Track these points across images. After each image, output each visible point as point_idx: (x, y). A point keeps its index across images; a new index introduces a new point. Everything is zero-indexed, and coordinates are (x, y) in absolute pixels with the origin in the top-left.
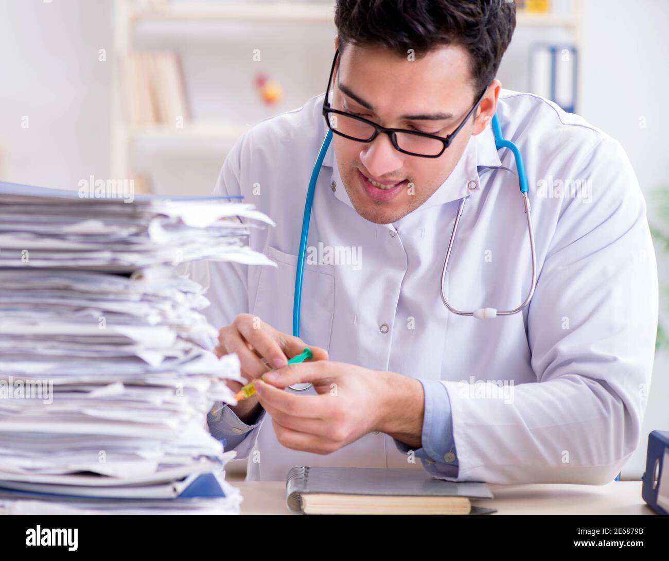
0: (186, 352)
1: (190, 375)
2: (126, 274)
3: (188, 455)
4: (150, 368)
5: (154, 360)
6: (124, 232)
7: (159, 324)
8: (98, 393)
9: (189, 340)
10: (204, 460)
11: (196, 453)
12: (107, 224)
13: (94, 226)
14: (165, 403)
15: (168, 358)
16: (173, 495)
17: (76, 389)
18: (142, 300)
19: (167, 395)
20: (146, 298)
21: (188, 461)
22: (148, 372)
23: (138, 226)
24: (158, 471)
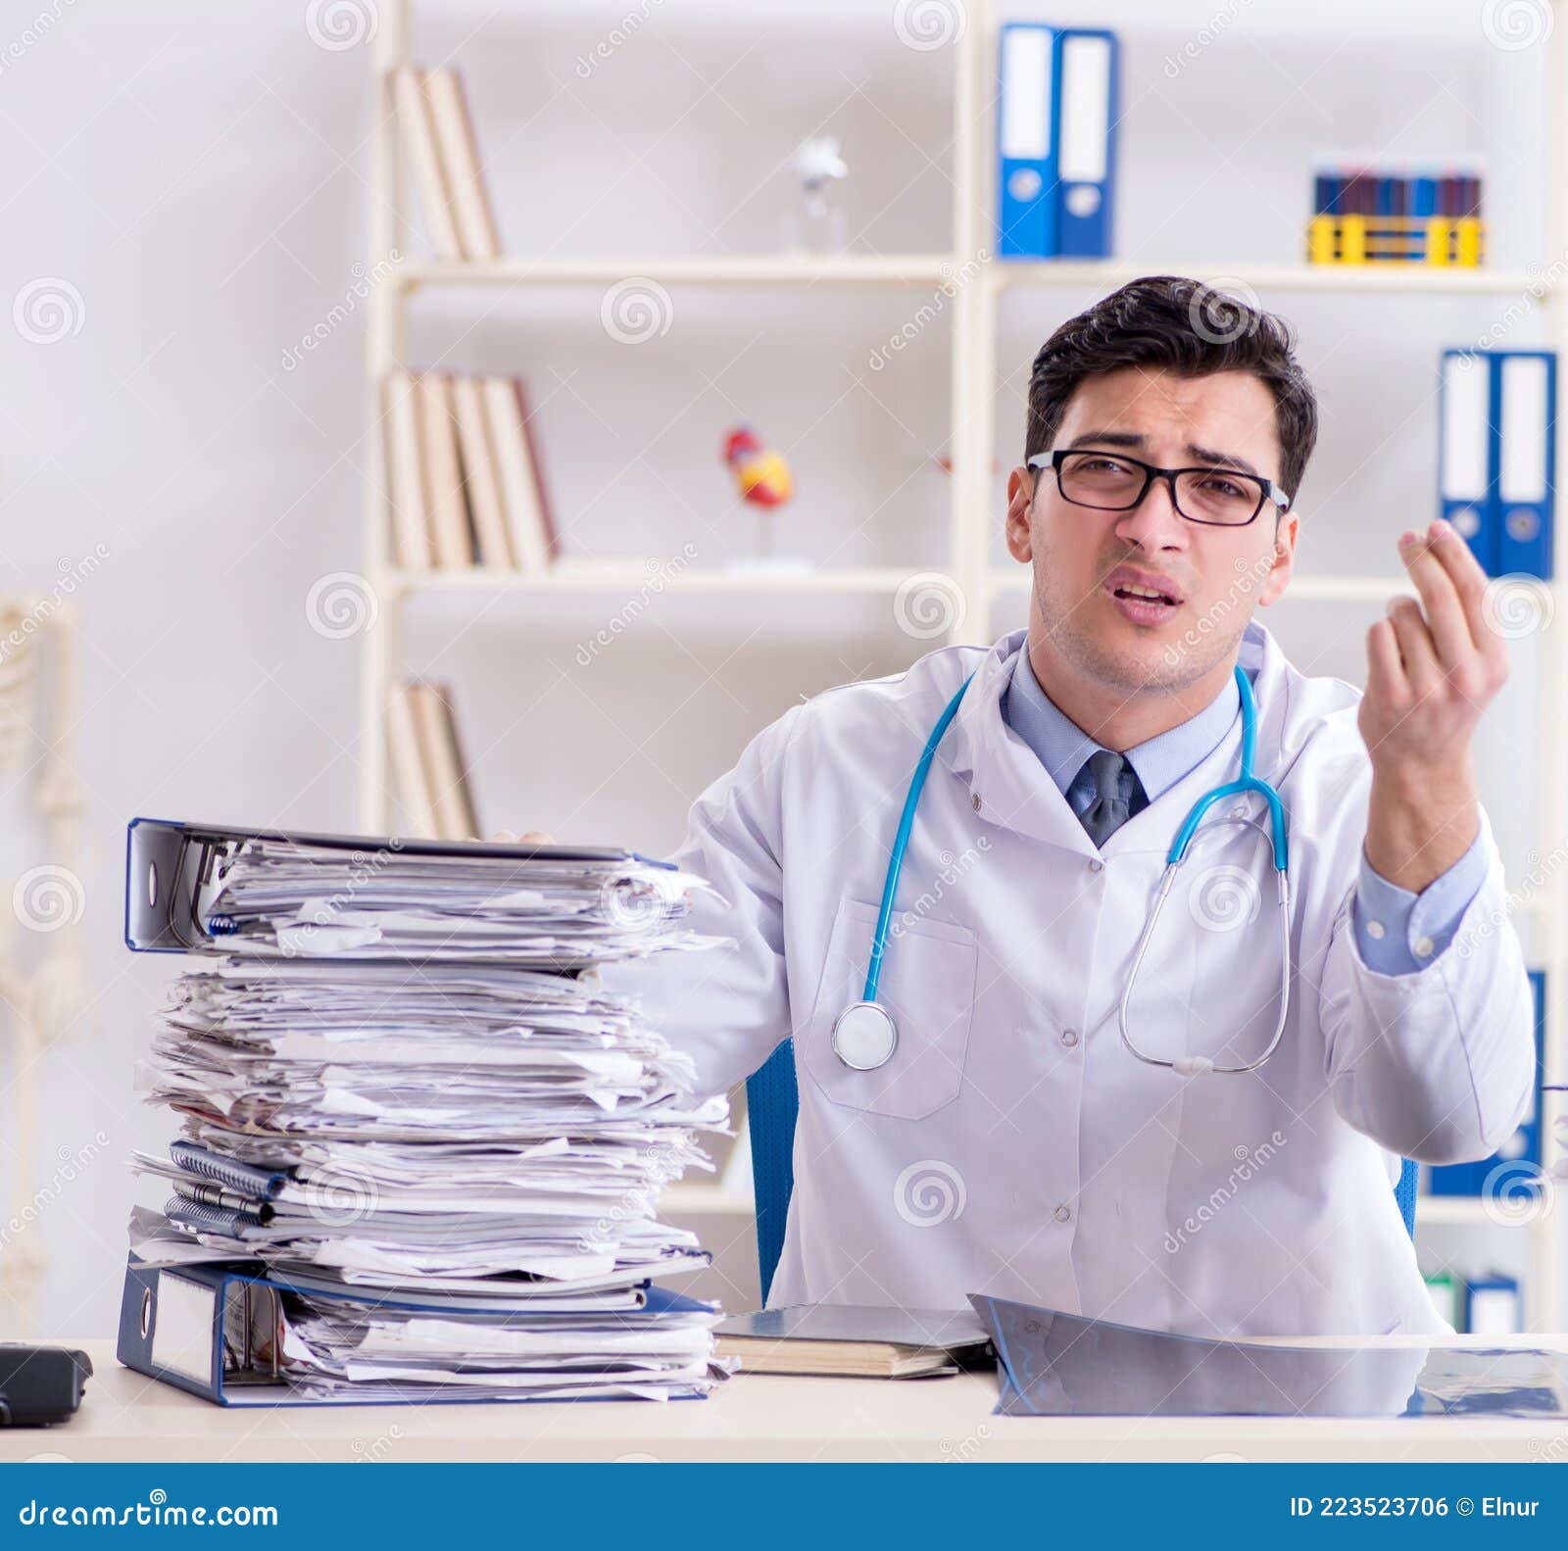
0: (649, 1091)
1: (659, 1126)
2: (573, 974)
3: (655, 1246)
4: (603, 1116)
5: (607, 1101)
6: (570, 908)
7: (613, 1049)
8: (531, 1152)
9: (654, 1074)
10: (677, 1253)
11: (666, 1244)
12: (546, 897)
13: (528, 898)
14: (628, 1166)
15: (622, 1099)
16: (638, 1306)
17: (499, 1149)
18: (588, 1013)
19: (630, 1156)
20: (596, 1008)
21: (654, 1254)
22: (600, 1121)
23: (590, 899)
24: (615, 1270)
